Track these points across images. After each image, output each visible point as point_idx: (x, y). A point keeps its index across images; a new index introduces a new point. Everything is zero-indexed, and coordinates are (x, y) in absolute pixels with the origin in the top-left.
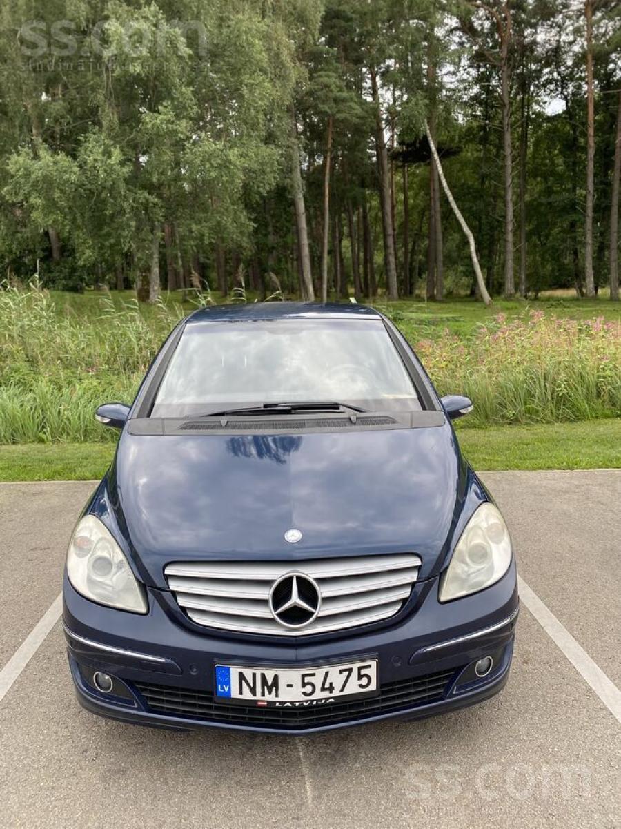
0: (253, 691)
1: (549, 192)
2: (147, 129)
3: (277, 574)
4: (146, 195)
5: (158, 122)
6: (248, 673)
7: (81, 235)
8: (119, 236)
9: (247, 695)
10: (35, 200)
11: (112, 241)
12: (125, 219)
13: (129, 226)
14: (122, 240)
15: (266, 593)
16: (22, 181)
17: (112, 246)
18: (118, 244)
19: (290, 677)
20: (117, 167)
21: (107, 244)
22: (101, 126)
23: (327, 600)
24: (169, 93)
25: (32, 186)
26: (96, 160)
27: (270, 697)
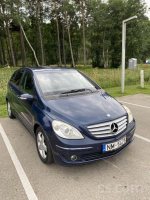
0: (110, 148)
1: (49, 42)
3: (110, 123)
6: (109, 145)
9: (109, 150)
15: (109, 128)
19: (116, 143)
23: (120, 126)
27: (113, 149)
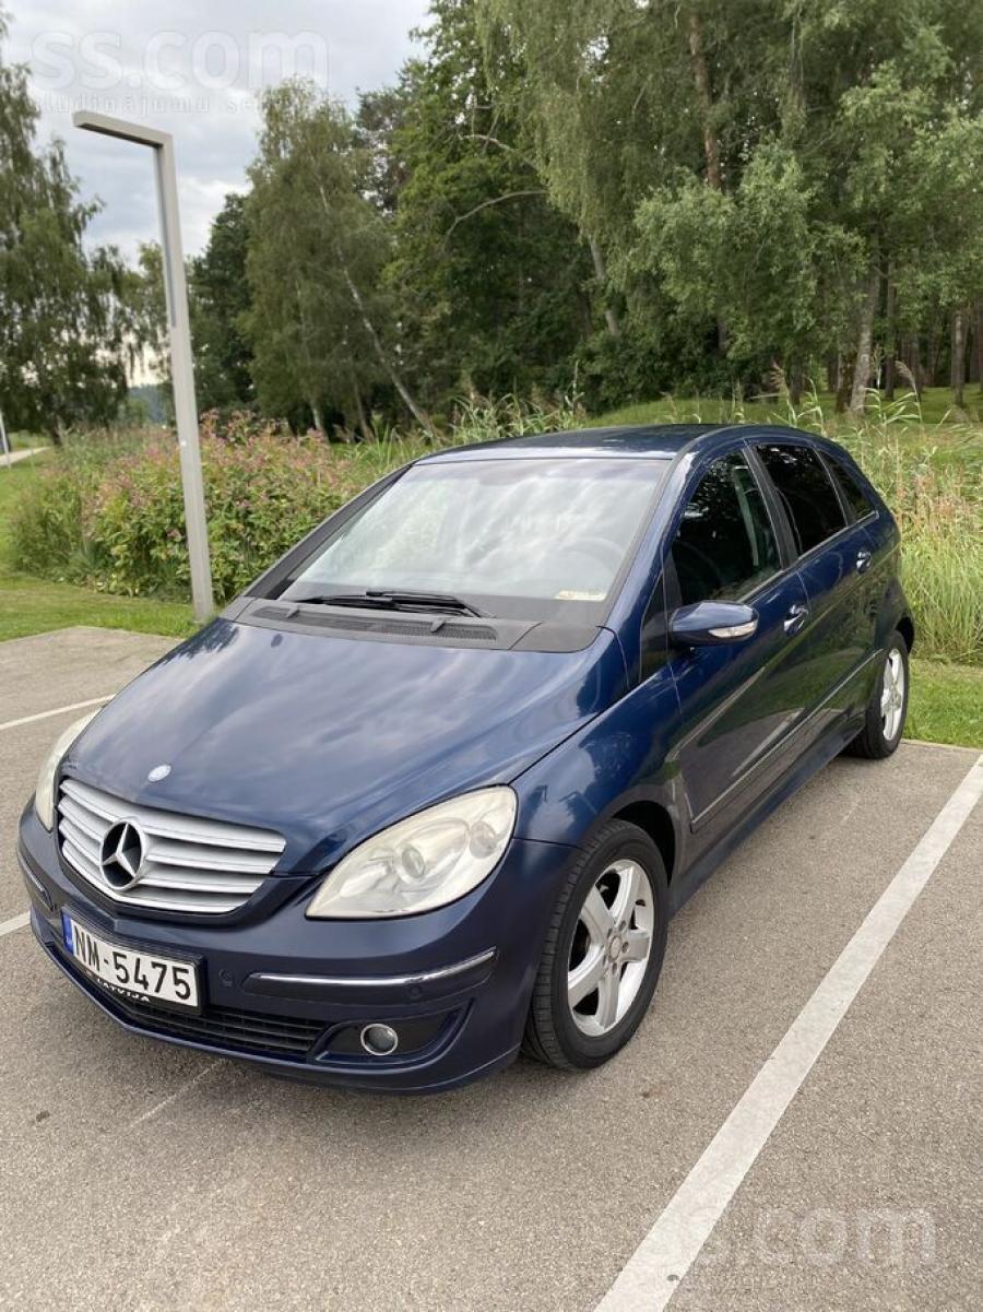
2: (847, 119)
4: (840, 233)
5: (866, 101)
7: (733, 310)
8: (791, 306)
10: (669, 265)
11: (779, 315)
12: (800, 279)
13: (805, 288)
14: (794, 313)
16: (651, 237)
17: (780, 323)
18: (788, 319)
19: (105, 950)
20: (790, 194)
21: (772, 321)
22: (778, 127)
23: (152, 865)
24: (898, 45)
25: (664, 243)
26: (758, 187)
